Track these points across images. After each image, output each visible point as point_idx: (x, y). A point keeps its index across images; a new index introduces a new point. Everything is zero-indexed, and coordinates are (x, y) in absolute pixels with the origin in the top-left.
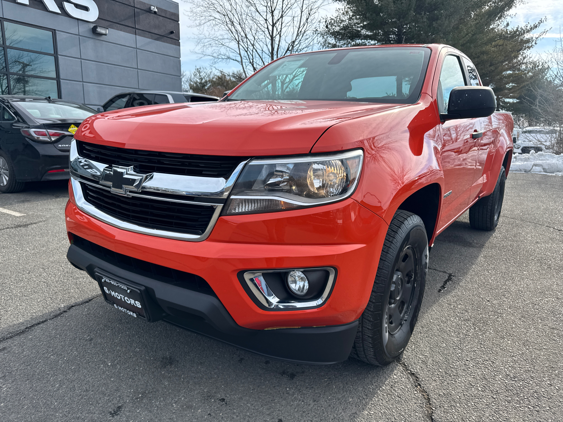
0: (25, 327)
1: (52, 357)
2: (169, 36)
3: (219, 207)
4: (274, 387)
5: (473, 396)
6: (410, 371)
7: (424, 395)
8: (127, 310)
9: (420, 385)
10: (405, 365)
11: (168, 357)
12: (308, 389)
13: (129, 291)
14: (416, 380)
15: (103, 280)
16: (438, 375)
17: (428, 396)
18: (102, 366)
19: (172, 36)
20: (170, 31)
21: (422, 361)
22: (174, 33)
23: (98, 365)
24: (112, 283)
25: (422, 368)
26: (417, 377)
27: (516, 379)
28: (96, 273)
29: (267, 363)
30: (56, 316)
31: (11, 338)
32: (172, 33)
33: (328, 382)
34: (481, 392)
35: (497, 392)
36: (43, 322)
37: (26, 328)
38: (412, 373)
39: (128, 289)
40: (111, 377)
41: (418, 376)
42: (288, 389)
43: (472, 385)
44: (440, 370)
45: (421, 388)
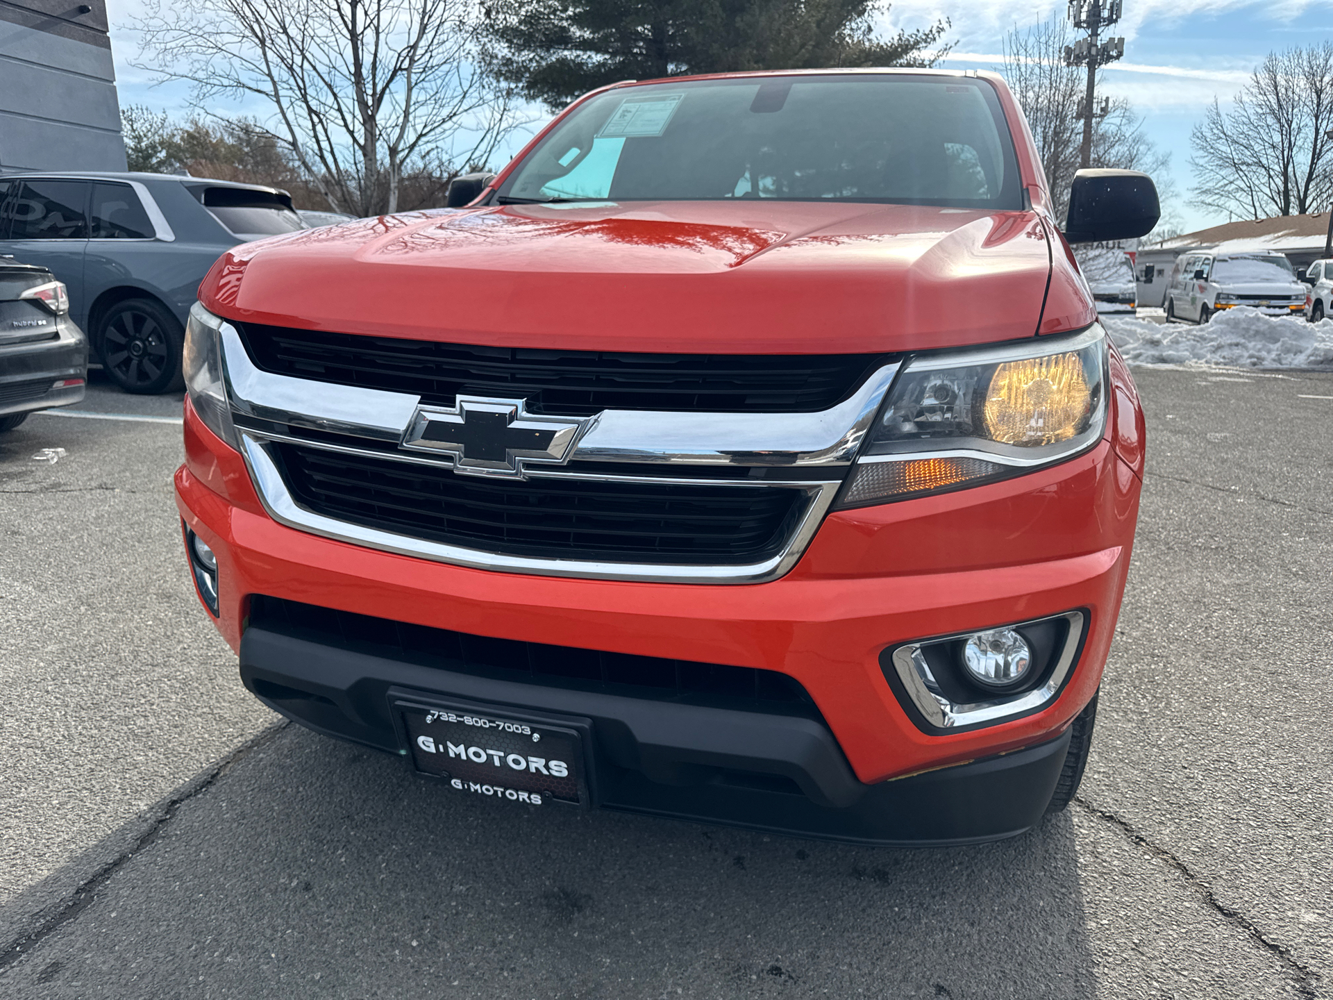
0: (72, 890)
1: (229, 959)
2: (74, 20)
3: (829, 487)
4: (864, 910)
5: (1253, 843)
6: (1101, 812)
7: (1165, 860)
8: (506, 789)
9: (1142, 840)
10: (1081, 802)
11: (556, 889)
12: (937, 898)
13: (536, 737)
14: (1126, 830)
15: (429, 717)
16: (1158, 810)
17: (1175, 860)
18: (397, 952)
19: (82, 18)
20: (77, 5)
21: (1105, 785)
22: (89, 10)
23: (383, 952)
24: (468, 720)
25: (1117, 801)
26: (1125, 824)
27: (1296, 790)
28: (398, 703)
29: (801, 855)
30: (145, 839)
31: (50, 929)
32: (83, 10)
33: (965, 873)
34: (1260, 830)
35: (1285, 823)
36: (117, 864)
37: (77, 892)
38: (1107, 817)
39: (533, 731)
40: (448, 979)
41: (1124, 820)
42: (897, 909)
43: (1233, 819)
44: (1154, 798)
45: (1148, 844)
